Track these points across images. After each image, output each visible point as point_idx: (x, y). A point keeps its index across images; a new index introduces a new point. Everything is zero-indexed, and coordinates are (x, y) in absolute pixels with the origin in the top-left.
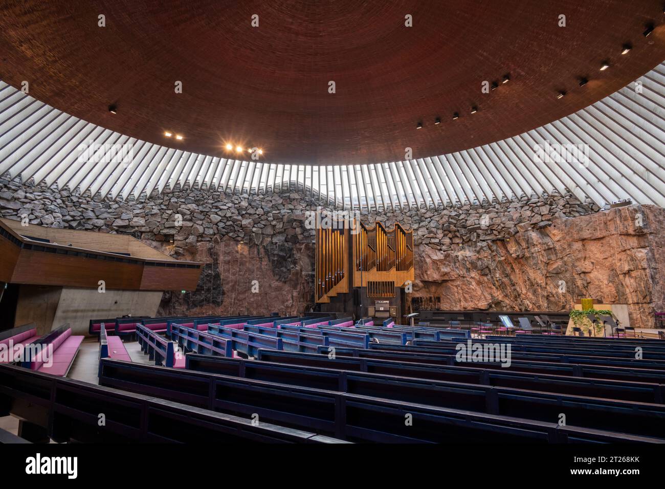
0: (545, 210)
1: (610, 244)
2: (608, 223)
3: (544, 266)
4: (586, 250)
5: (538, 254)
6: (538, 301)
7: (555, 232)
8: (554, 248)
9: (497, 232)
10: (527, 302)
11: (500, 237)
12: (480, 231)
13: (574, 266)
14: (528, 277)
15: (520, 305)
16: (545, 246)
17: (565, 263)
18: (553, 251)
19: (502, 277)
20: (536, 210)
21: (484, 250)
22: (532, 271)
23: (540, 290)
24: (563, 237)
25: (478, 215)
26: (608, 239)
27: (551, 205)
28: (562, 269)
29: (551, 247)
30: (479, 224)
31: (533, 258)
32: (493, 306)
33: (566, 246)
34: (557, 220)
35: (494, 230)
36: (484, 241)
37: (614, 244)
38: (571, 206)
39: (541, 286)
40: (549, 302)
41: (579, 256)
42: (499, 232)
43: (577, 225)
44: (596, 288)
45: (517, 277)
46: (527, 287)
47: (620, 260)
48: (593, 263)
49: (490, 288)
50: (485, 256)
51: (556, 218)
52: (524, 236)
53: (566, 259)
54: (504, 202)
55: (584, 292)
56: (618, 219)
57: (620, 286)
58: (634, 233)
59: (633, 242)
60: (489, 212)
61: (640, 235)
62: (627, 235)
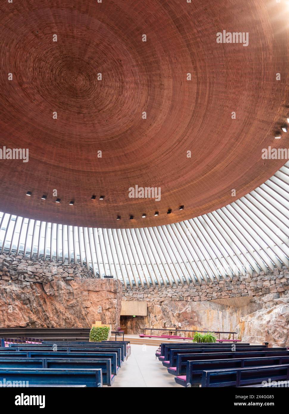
0: (71, 271)
1: (102, 295)
2: (103, 285)
3: (66, 302)
4: (89, 296)
5: (63, 295)
6: (60, 322)
7: (75, 284)
8: (73, 293)
9: (38, 278)
10: (53, 322)
11: (39, 281)
12: (27, 275)
13: (82, 303)
14: (55, 308)
15: (48, 324)
16: (68, 291)
17: (78, 301)
18: (72, 294)
19: (38, 306)
20: (66, 270)
21: (27, 288)
22: (58, 304)
23: (61, 316)
24: (79, 287)
25: (27, 264)
26: (101, 292)
27: (75, 269)
28: (76, 304)
29: (72, 292)
30: (27, 270)
31: (60, 296)
32: (30, 324)
33: (79, 293)
34: (77, 278)
35: (37, 276)
36: (28, 281)
37: (104, 295)
38: (84, 272)
39: (62, 313)
40: (66, 322)
41: (86, 299)
42: (39, 278)
43: (87, 283)
44: (91, 316)
45: (48, 308)
46: (54, 313)
47: (105, 303)
48: (91, 303)
49: (29, 313)
50: (28, 291)
51: (77, 276)
52: (57, 283)
53: (78, 299)
54: (47, 260)
55: (85, 317)
56: (108, 284)
57: (103, 316)
58: (113, 291)
59: (112, 295)
60: (35, 264)
61: (115, 292)
62: (111, 292)
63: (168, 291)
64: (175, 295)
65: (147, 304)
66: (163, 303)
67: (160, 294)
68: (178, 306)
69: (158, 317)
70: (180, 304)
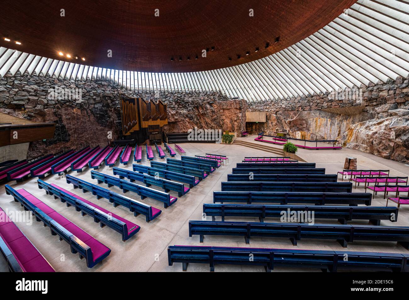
0: (212, 97)
1: (231, 111)
2: (232, 104)
3: (211, 117)
4: (224, 113)
6: (208, 129)
7: (215, 105)
8: (214, 111)
11: (196, 106)
12: (189, 103)
13: (220, 117)
14: (205, 121)
16: (212, 110)
17: (217, 116)
19: (197, 120)
20: (209, 97)
21: (191, 111)
22: (207, 119)
24: (218, 107)
25: (188, 97)
26: (231, 109)
28: (217, 118)
30: (189, 100)
31: (208, 114)
33: (218, 111)
34: (216, 101)
35: (194, 103)
36: (190, 107)
37: (233, 111)
38: (220, 97)
39: (209, 124)
40: (212, 129)
41: (222, 114)
42: (196, 104)
43: (222, 104)
44: (226, 125)
45: (202, 121)
46: (205, 124)
47: (234, 117)
48: (226, 117)
49: (193, 124)
50: (191, 113)
52: (205, 106)
55: (223, 126)
56: (235, 104)
57: (233, 125)
58: (238, 108)
59: (238, 111)
60: (193, 96)
61: (240, 109)
62: (237, 109)
63: (282, 103)
64: (288, 106)
65: (266, 113)
66: (278, 113)
67: (276, 106)
68: (291, 114)
69: (274, 124)
70: (292, 113)
